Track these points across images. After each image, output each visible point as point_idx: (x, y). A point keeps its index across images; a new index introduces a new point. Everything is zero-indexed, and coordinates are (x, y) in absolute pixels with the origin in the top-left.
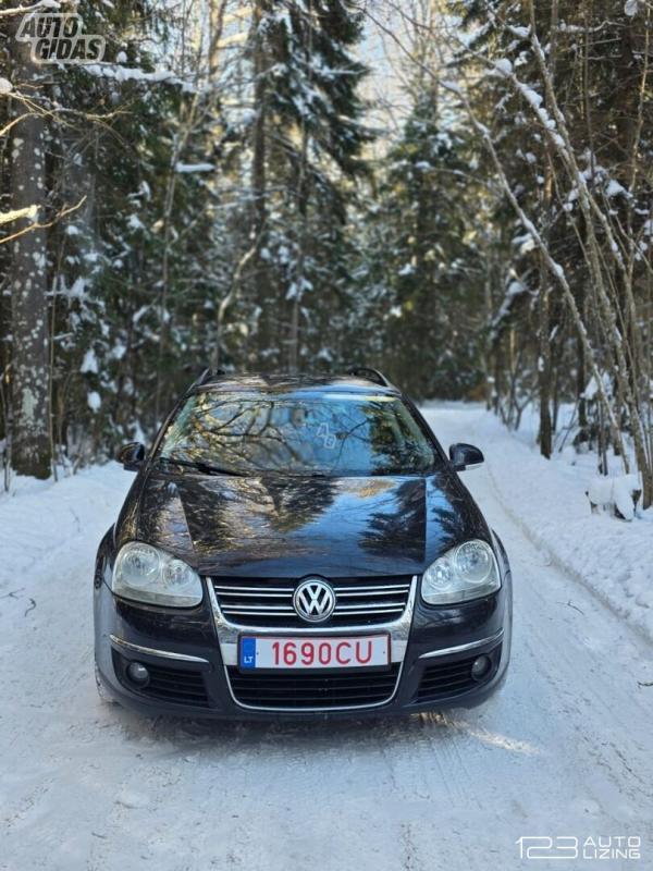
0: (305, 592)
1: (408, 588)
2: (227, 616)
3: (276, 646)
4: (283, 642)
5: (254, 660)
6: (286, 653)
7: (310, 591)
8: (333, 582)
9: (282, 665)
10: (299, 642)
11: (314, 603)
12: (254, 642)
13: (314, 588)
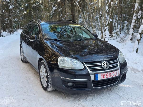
0: (103, 63)
1: (117, 61)
2: (90, 70)
3: (102, 75)
4: (103, 74)
5: (98, 78)
6: (104, 76)
7: (104, 63)
8: (107, 61)
9: (103, 79)
10: (106, 74)
11: (106, 65)
12: (98, 75)
13: (105, 62)
